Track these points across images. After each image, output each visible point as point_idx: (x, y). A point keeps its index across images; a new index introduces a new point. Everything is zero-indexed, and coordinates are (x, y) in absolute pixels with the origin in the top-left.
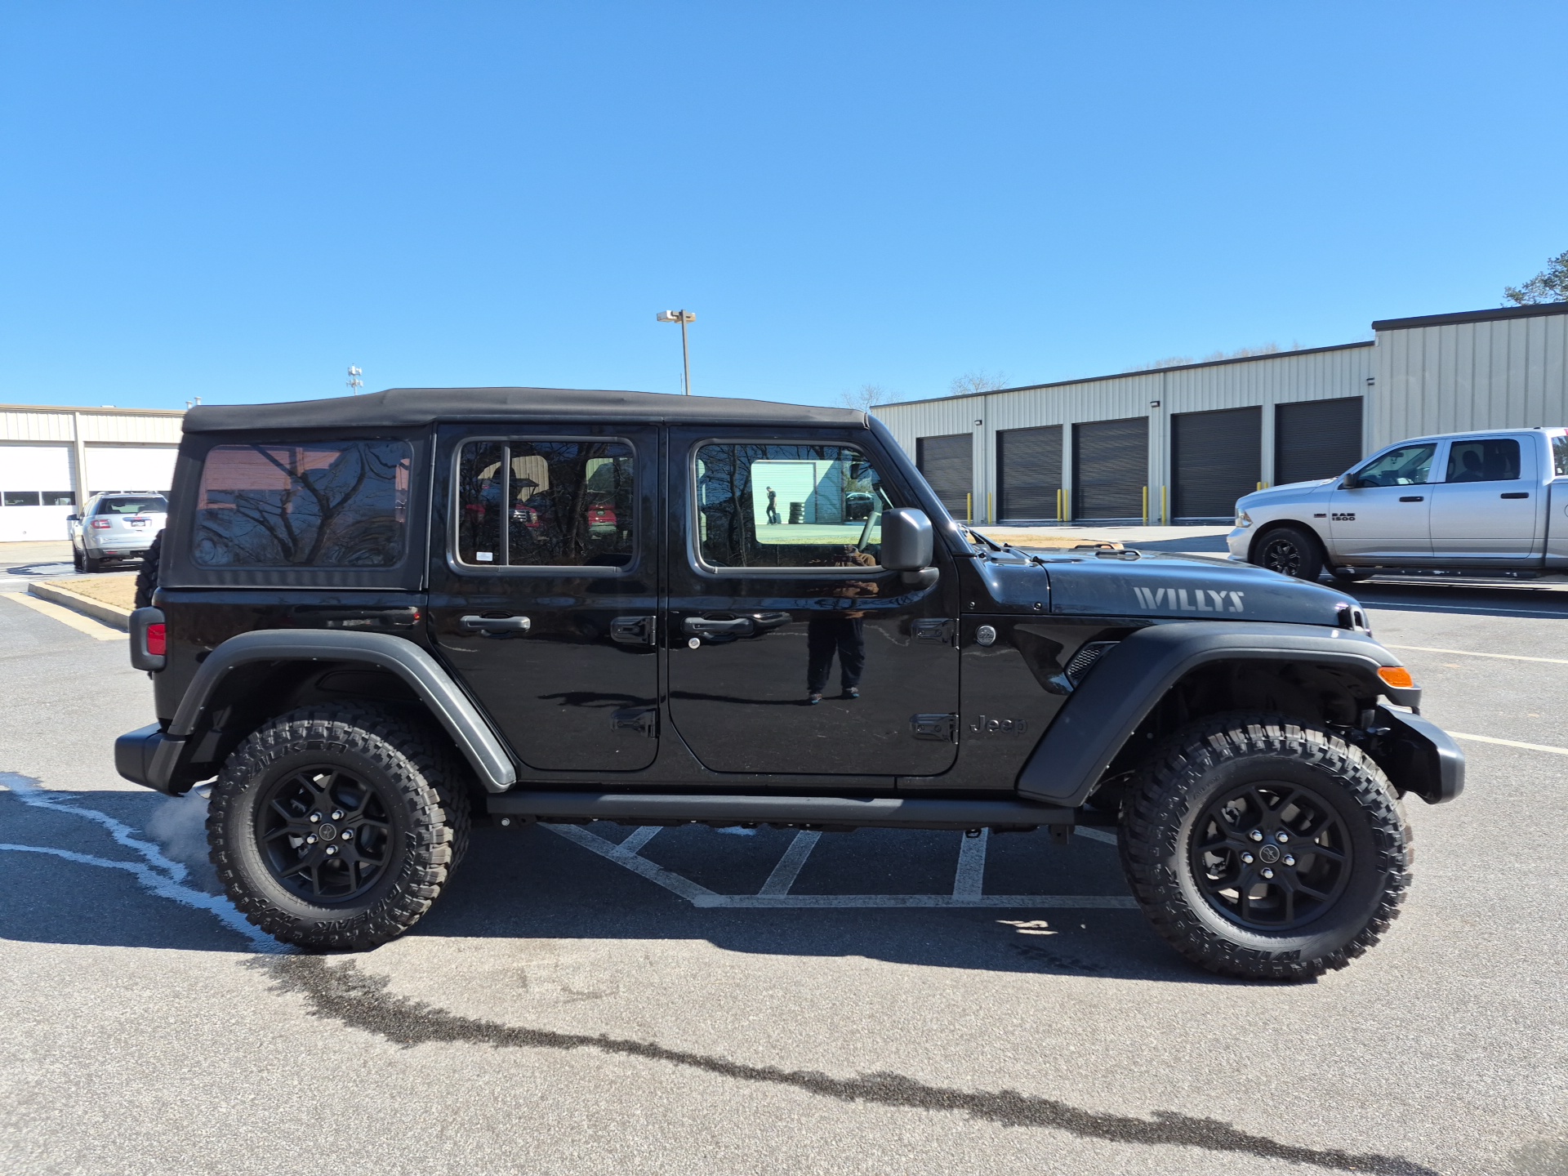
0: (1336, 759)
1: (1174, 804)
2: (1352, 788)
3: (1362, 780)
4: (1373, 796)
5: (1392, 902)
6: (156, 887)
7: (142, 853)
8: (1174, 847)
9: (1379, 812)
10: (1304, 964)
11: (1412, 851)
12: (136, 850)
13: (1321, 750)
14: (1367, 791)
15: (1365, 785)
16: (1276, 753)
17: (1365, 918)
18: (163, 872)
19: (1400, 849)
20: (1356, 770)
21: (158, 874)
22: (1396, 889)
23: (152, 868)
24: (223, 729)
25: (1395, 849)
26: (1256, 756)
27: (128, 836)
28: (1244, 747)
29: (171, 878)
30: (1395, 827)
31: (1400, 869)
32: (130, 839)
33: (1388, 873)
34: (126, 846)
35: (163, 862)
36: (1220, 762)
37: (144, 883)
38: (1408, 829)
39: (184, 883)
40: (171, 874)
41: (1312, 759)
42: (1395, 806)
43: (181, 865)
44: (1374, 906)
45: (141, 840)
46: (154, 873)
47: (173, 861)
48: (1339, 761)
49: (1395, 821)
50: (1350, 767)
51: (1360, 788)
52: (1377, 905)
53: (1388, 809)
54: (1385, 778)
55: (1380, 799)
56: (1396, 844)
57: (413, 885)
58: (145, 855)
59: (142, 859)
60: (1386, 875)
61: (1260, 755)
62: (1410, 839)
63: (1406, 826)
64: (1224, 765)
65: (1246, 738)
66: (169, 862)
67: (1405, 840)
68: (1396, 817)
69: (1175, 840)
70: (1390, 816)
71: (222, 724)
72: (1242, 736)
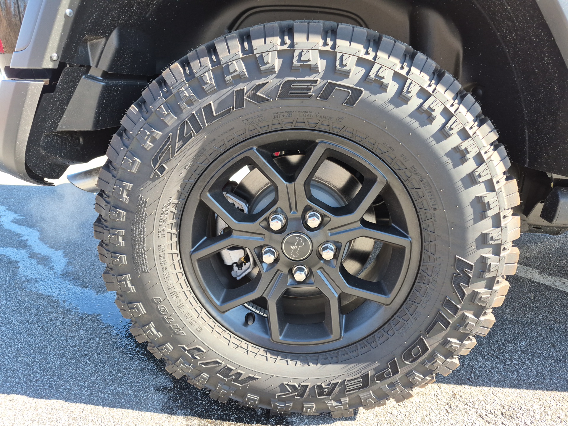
6: (36, 280)
7: (23, 239)
12: (18, 235)
18: (44, 261)
21: (39, 263)
23: (32, 255)
24: (105, 75)
27: (13, 221)
29: (52, 268)
32: (14, 224)
34: (10, 231)
35: (43, 249)
37: (25, 274)
39: (65, 275)
40: (51, 262)
43: (60, 253)
45: (23, 225)
46: (34, 262)
47: (52, 248)
57: (452, 340)
58: (27, 240)
59: (23, 245)
66: (49, 249)
71: (105, 65)
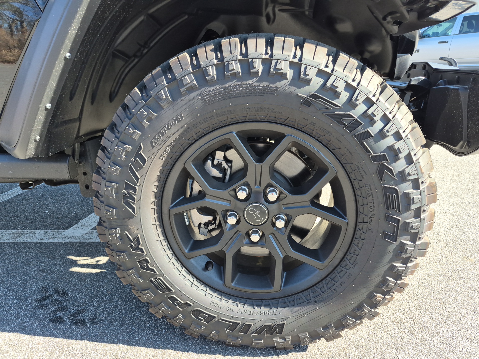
0: (341, 86)
1: (127, 154)
2: (360, 130)
3: (375, 118)
4: (390, 141)
5: (398, 276)
8: (133, 209)
9: (394, 164)
10: (289, 338)
11: (433, 216)
13: (320, 73)
14: (382, 135)
15: (379, 125)
16: (256, 79)
17: (363, 293)
19: (418, 214)
20: (369, 103)
22: (406, 261)
25: (411, 213)
26: (229, 84)
28: (212, 71)
30: (416, 185)
31: (415, 238)
33: (398, 242)
36: (181, 95)
38: (433, 188)
41: (307, 87)
42: (418, 156)
44: (376, 279)
48: (345, 89)
49: (416, 177)
50: (361, 99)
51: (374, 130)
52: (379, 279)
53: (409, 160)
54: (410, 116)
55: (399, 145)
56: (413, 207)
60: (394, 245)
61: (235, 83)
62: (434, 199)
63: (430, 183)
64: (186, 98)
65: (217, 57)
67: (425, 201)
68: (419, 171)
69: (133, 199)
70: (410, 169)
72: (212, 55)
